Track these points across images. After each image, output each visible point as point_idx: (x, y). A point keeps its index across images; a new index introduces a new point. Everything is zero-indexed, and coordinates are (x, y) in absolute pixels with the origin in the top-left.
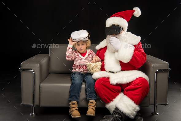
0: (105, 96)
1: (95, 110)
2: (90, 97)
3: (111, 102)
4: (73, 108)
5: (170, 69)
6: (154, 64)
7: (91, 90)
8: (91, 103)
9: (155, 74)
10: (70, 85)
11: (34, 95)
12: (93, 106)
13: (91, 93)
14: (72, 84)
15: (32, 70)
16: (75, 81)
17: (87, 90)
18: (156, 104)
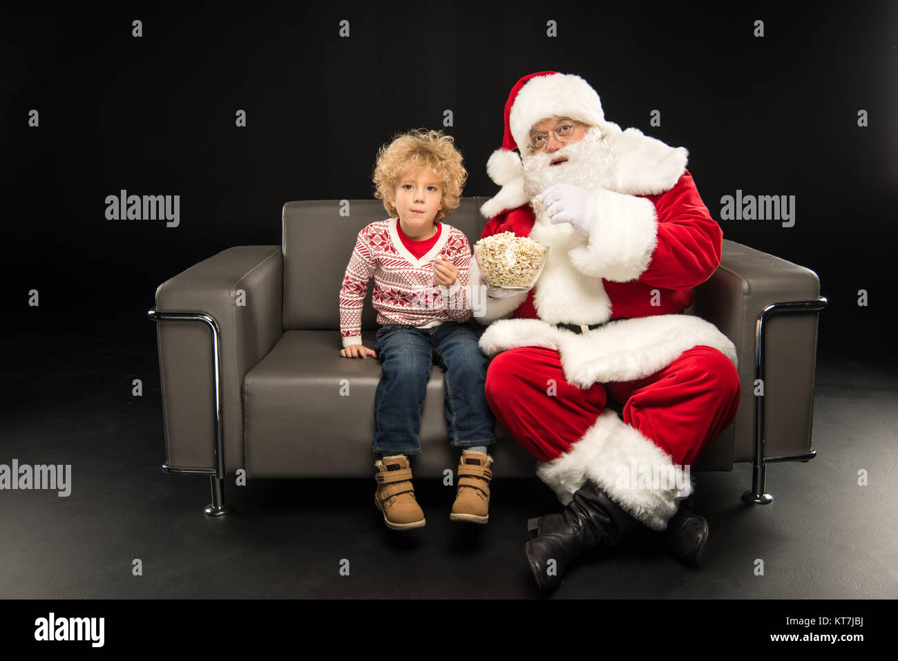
0: (532, 430)
1: (488, 492)
2: (467, 433)
3: (564, 454)
4: (393, 483)
5: (824, 299)
6: (751, 281)
7: (467, 404)
8: (469, 462)
9: (759, 323)
10: (374, 382)
11: (218, 427)
12: (481, 474)
13: (469, 416)
14: (385, 378)
15: (208, 319)
16: (396, 363)
17: (452, 402)
18: (762, 456)
